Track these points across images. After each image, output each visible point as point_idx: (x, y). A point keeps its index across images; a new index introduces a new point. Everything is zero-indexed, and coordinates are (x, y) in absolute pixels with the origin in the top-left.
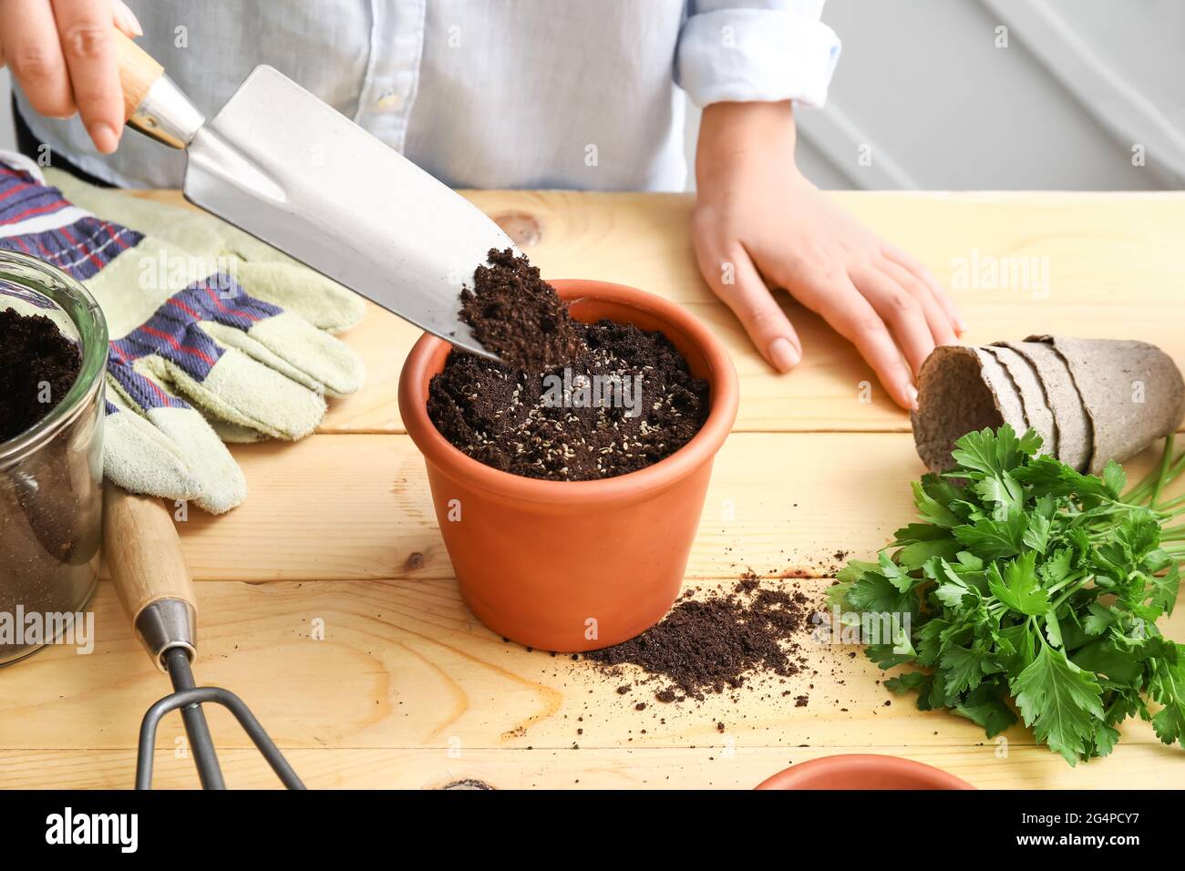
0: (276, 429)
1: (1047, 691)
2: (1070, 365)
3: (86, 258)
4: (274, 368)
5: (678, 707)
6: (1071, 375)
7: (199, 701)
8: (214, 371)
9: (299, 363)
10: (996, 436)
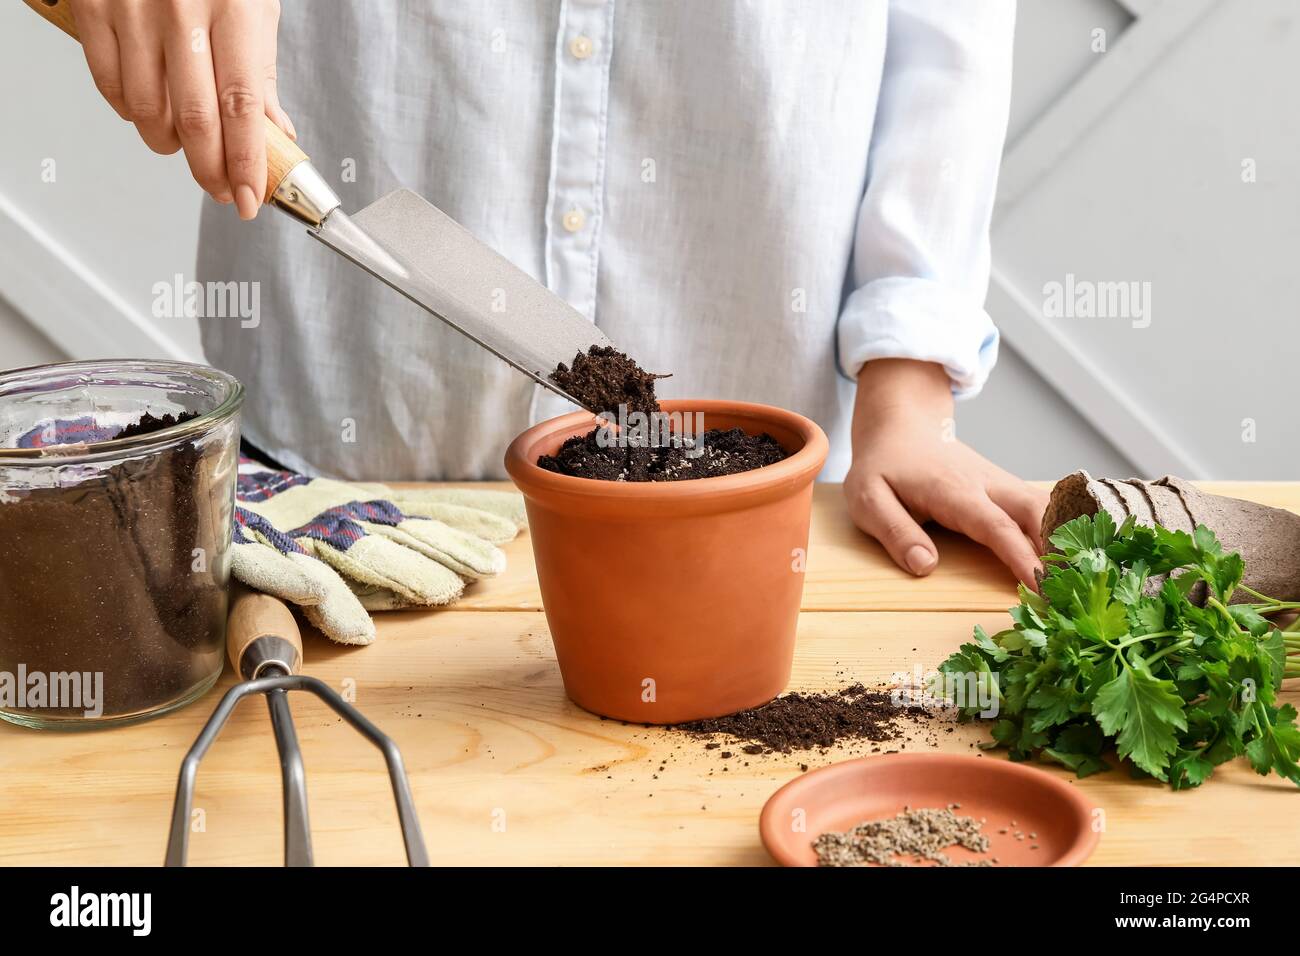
0: (410, 589)
1: (1130, 711)
2: (1182, 493)
3: (258, 491)
4: (417, 550)
5: (764, 757)
6: (1183, 501)
7: (287, 688)
8: (357, 543)
9: (442, 547)
10: (1092, 521)
